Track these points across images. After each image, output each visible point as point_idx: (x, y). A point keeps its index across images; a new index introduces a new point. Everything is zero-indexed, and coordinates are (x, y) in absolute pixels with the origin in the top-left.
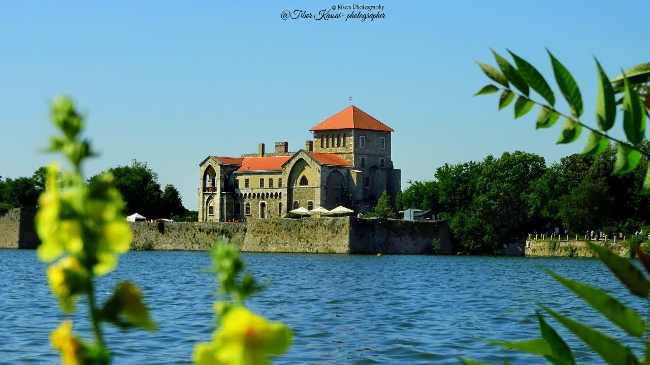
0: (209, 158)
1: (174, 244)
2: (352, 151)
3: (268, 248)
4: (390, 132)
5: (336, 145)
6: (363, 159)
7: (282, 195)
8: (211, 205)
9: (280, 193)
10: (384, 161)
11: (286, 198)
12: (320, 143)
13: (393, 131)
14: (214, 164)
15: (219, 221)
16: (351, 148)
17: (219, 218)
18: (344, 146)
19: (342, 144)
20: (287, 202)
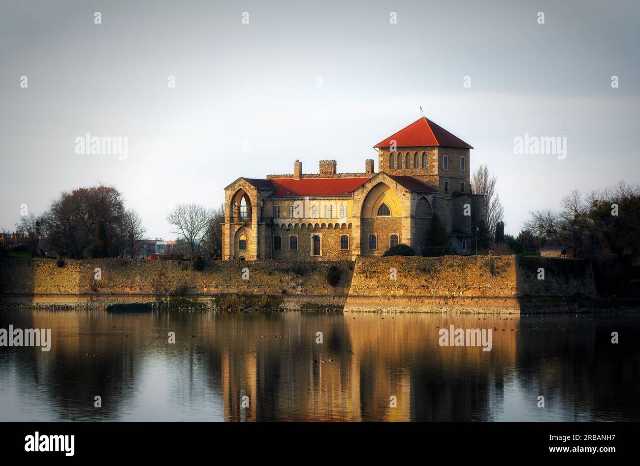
0: (239, 180)
1: (220, 287)
2: (436, 173)
3: (392, 292)
4: (469, 149)
5: (412, 166)
6: (446, 183)
7: (353, 226)
8: (243, 238)
9: (350, 225)
10: (464, 185)
11: (359, 230)
12: (389, 163)
13: (472, 148)
14: (247, 187)
15: (255, 259)
16: (434, 170)
17: (255, 254)
18: (423, 167)
19: (420, 164)
20: (361, 236)
